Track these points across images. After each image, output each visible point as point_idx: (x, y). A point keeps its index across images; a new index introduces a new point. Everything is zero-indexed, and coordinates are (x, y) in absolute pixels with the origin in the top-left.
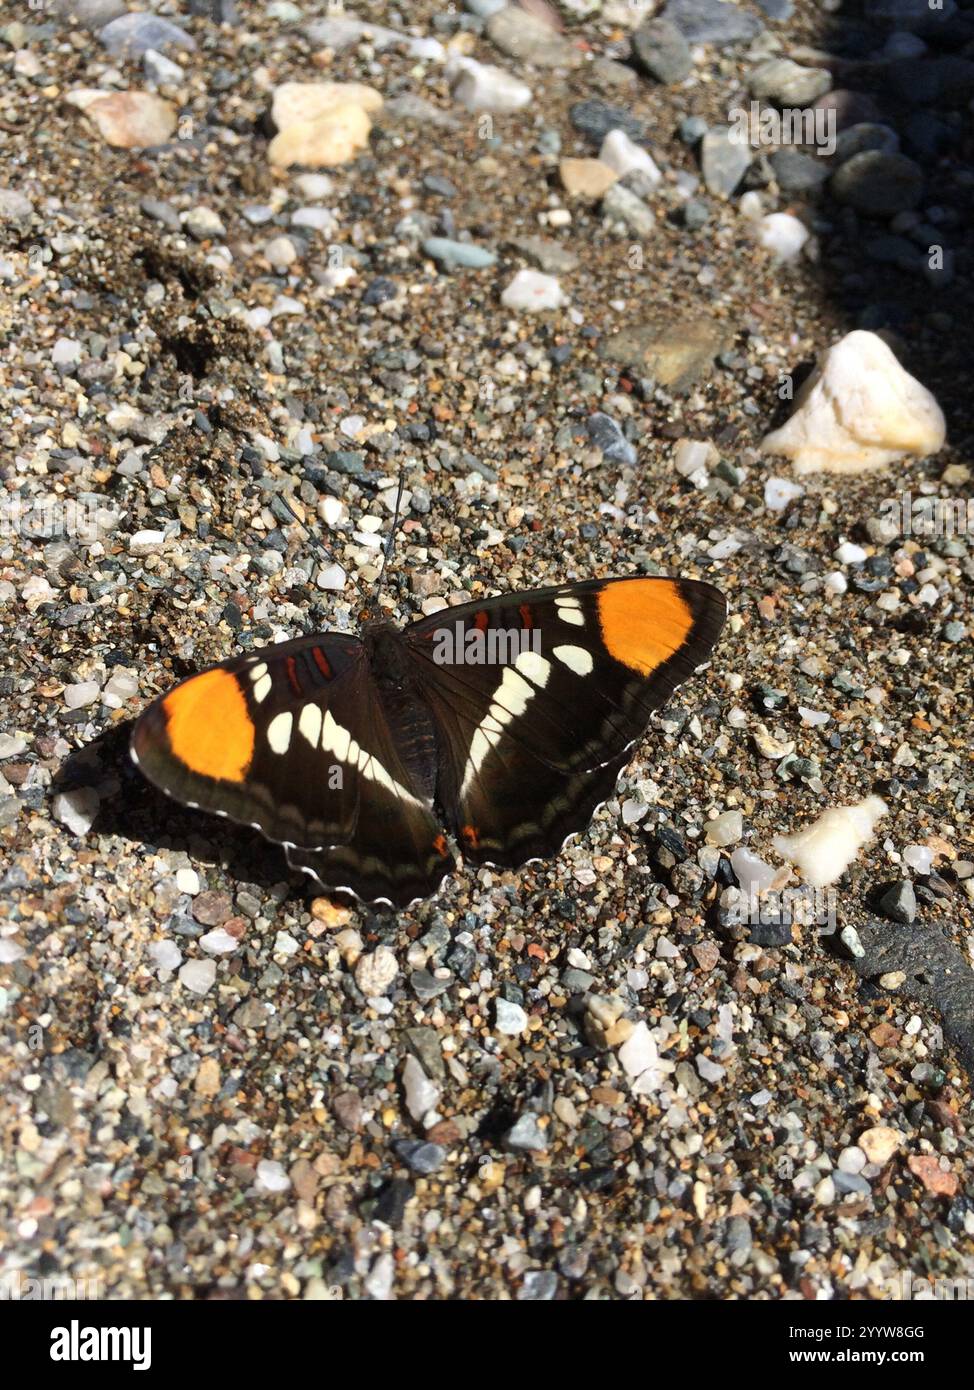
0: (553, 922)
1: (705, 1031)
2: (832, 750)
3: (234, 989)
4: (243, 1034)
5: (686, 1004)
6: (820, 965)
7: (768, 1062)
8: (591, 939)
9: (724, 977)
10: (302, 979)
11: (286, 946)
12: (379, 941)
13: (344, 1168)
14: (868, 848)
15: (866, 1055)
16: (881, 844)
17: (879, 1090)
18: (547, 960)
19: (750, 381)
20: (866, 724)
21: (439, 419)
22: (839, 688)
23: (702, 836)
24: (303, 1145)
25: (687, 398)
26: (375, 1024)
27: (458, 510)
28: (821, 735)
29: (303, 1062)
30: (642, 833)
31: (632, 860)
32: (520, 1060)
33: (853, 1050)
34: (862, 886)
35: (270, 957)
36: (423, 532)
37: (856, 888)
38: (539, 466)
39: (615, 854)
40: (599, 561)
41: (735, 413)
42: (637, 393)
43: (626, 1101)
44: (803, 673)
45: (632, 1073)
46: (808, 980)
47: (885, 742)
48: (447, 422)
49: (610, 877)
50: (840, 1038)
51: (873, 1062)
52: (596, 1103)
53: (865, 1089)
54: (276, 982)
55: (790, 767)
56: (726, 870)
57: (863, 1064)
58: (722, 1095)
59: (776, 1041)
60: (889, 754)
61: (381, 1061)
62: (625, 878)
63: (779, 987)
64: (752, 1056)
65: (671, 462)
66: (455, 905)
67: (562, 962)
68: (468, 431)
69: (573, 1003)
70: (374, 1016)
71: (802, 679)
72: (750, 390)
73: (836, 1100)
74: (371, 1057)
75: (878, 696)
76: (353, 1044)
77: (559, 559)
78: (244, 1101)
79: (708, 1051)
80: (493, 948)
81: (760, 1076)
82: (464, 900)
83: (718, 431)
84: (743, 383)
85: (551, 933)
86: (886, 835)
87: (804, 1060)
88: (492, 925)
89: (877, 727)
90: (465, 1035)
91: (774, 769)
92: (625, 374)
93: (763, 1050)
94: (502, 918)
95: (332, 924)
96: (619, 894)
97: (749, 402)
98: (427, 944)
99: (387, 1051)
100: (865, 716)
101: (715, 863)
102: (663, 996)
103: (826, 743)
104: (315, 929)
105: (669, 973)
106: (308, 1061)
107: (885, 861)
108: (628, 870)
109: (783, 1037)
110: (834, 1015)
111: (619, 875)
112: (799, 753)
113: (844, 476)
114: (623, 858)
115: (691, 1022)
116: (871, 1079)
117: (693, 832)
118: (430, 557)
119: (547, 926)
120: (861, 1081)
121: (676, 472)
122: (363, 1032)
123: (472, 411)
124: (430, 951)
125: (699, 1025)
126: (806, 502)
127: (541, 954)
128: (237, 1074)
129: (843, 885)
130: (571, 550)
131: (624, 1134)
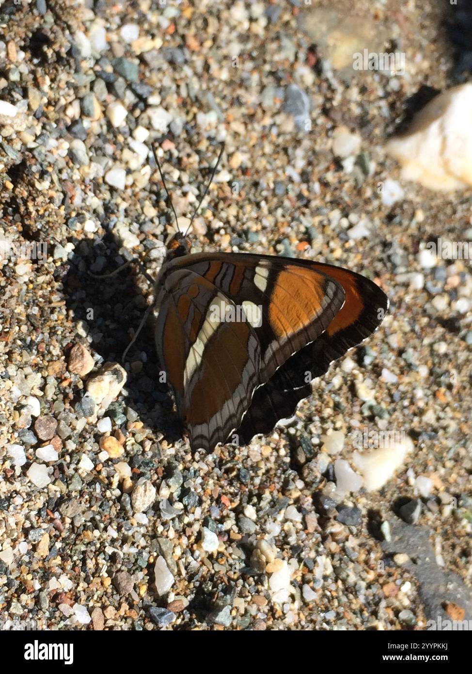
0: (235, 483)
1: (311, 571)
2: (393, 401)
3: (58, 489)
4: (63, 520)
5: (303, 553)
6: (364, 541)
7: (335, 594)
8: (255, 500)
9: (320, 539)
10: (95, 489)
11: (86, 465)
12: (142, 475)
13: (117, 616)
14: (400, 471)
15: (380, 600)
16: (406, 471)
17: (383, 621)
18: (230, 507)
19: (389, 89)
20: (414, 389)
21: (188, 47)
22: (405, 360)
23: (320, 445)
24: (95, 598)
25: (347, 87)
26: (135, 528)
27: (199, 142)
28: (389, 390)
29: (95, 545)
30: (288, 434)
31: (283, 452)
32: (211, 568)
33: (374, 595)
34: (392, 495)
35: (76, 470)
36: (176, 153)
37: (388, 496)
38: (251, 117)
39: (273, 445)
40: (283, 216)
41: (373, 111)
42: (317, 69)
43: (268, 605)
44: (387, 343)
45: (273, 590)
46: (357, 548)
47: (421, 404)
48: (193, 52)
49: (267, 459)
50: (369, 587)
51: (383, 604)
52: (253, 603)
53: (377, 618)
54: (79, 488)
55: (371, 408)
56: (331, 471)
57: (377, 604)
58: (311, 610)
59: (340, 582)
60: (421, 413)
61: (140, 553)
62: (276, 462)
63: (344, 550)
64: (327, 589)
65: (330, 142)
66: (183, 459)
67: (239, 511)
68: (207, 67)
69: (244, 539)
70: (135, 524)
71: (385, 347)
72: (387, 95)
73: (362, 622)
74: (134, 550)
75: (424, 371)
76: (125, 540)
77: (258, 205)
78: (60, 563)
79: (311, 584)
80: (202, 493)
81: (329, 601)
82: (189, 457)
83: (362, 123)
84: (384, 87)
85: (232, 490)
86: (410, 466)
87: (351, 596)
88: (203, 478)
89: (419, 393)
90: (185, 547)
91: (361, 406)
92: (312, 49)
93: (333, 587)
94: (208, 474)
95: (113, 456)
96: (272, 472)
97: (383, 104)
98: (171, 484)
99: (144, 548)
100: (414, 384)
101: (326, 465)
102: (288, 543)
103: (391, 396)
104: (103, 456)
105: (293, 531)
106: (98, 545)
107: (407, 482)
108: (278, 457)
109: (344, 581)
110: (368, 572)
111: (273, 459)
112: (376, 398)
113: (429, 191)
114: (277, 449)
115: (305, 565)
116: (381, 614)
117: (316, 441)
118: (179, 179)
119: (231, 484)
120: (375, 613)
121: (331, 151)
122: (130, 533)
123: (211, 48)
124: (173, 490)
125: (308, 567)
126: (405, 206)
127: (228, 503)
128: (59, 545)
129: (382, 492)
130: (266, 199)
131: (263, 623)
